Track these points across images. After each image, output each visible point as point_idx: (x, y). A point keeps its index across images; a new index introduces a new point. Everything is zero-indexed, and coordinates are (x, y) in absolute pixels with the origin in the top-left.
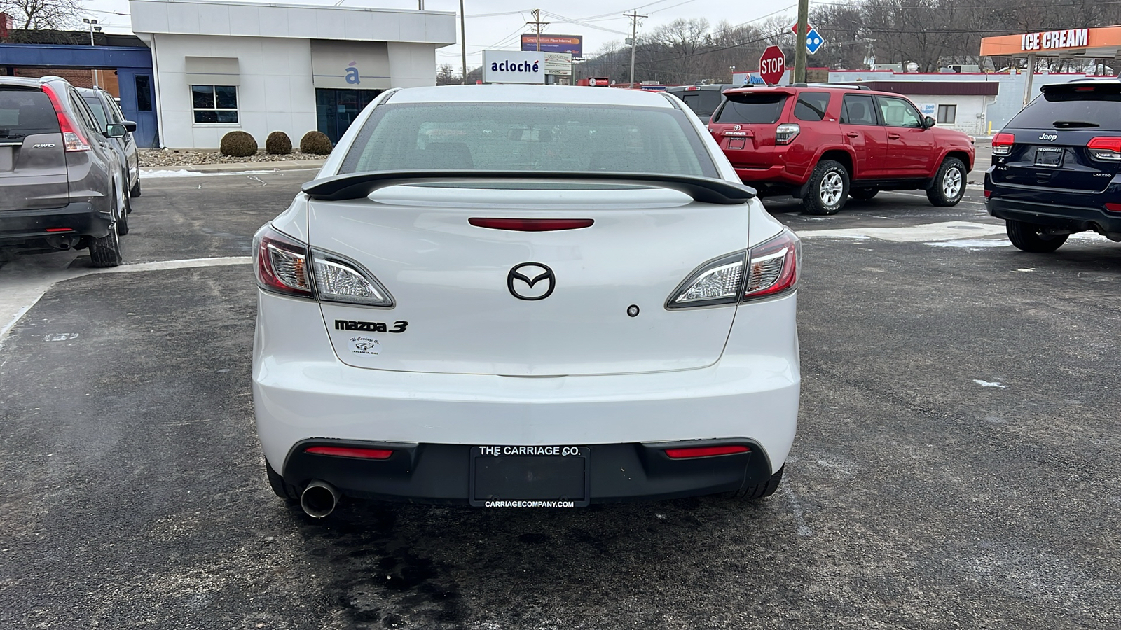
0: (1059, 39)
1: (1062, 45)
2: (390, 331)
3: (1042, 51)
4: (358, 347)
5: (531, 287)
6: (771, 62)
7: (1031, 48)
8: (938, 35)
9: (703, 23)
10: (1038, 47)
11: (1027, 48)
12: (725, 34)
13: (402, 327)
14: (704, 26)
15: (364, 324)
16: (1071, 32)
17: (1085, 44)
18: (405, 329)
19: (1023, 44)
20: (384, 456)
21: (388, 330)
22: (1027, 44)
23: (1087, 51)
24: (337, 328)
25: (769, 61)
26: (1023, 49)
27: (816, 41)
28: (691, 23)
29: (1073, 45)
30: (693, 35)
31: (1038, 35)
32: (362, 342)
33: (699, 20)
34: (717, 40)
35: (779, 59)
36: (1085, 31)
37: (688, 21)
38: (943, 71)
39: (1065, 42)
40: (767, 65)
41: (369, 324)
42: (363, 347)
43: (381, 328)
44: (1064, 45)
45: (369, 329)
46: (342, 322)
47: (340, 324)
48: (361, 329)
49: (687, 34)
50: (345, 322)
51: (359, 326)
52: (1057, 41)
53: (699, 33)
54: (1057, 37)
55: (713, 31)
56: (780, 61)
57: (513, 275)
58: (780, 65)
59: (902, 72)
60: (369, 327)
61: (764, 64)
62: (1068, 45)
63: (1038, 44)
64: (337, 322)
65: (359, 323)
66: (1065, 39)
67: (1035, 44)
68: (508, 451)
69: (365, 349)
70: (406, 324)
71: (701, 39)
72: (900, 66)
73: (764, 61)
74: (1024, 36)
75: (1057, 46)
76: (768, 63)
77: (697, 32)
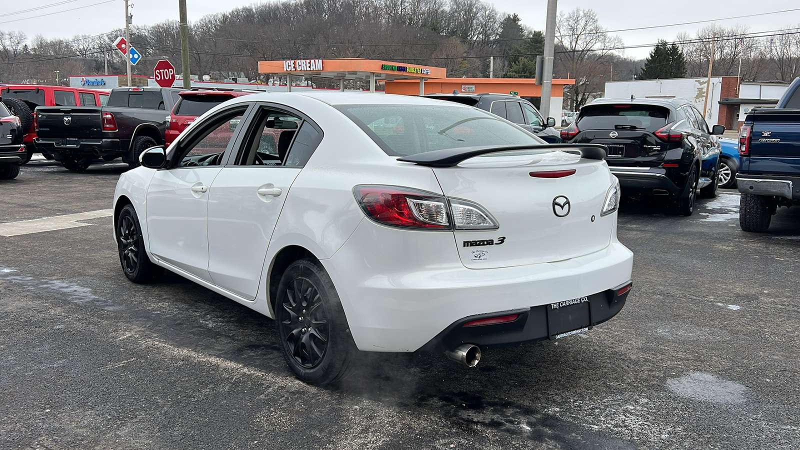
0: (306, 65)
1: (308, 69)
2: (496, 244)
3: (296, 72)
4: (476, 257)
5: (562, 209)
6: (163, 72)
7: (290, 69)
8: (208, 57)
9: (21, 36)
10: (294, 69)
11: (288, 69)
12: (42, 46)
13: (502, 240)
14: (21, 38)
15: (480, 241)
16: (312, 61)
17: (321, 69)
18: (504, 241)
19: (285, 66)
20: (512, 319)
21: (494, 243)
22: (287, 67)
23: (322, 73)
24: (464, 246)
25: (162, 71)
26: (285, 70)
27: (136, 56)
28: (10, 35)
29: (314, 69)
30: (13, 44)
31: (293, 61)
32: (478, 253)
33: (17, 33)
34: (34, 50)
35: (170, 70)
36: (320, 61)
37: (7, 33)
38: (227, 81)
39: (310, 67)
40: (160, 73)
41: (483, 241)
42: (479, 256)
43: (490, 242)
44: (309, 69)
45: (484, 244)
46: (468, 242)
47: (466, 244)
48: (479, 245)
49: (7, 43)
50: (470, 242)
51: (478, 243)
52: (305, 66)
53: (18, 43)
54: (305, 64)
55: (30, 43)
56: (171, 71)
57: (555, 204)
58: (171, 74)
59: (199, 81)
60: (484, 243)
61: (158, 72)
62: (312, 69)
63: (294, 67)
64: (464, 242)
65: (478, 241)
66: (309, 65)
67: (292, 67)
68: (562, 304)
69: (480, 257)
70: (504, 238)
71: (20, 47)
72: (197, 77)
73: (158, 71)
74: (285, 61)
75: (305, 69)
76: (161, 72)
77: (17, 42)
